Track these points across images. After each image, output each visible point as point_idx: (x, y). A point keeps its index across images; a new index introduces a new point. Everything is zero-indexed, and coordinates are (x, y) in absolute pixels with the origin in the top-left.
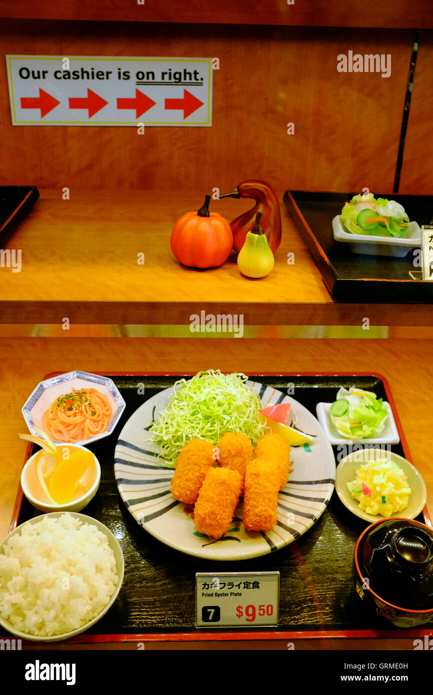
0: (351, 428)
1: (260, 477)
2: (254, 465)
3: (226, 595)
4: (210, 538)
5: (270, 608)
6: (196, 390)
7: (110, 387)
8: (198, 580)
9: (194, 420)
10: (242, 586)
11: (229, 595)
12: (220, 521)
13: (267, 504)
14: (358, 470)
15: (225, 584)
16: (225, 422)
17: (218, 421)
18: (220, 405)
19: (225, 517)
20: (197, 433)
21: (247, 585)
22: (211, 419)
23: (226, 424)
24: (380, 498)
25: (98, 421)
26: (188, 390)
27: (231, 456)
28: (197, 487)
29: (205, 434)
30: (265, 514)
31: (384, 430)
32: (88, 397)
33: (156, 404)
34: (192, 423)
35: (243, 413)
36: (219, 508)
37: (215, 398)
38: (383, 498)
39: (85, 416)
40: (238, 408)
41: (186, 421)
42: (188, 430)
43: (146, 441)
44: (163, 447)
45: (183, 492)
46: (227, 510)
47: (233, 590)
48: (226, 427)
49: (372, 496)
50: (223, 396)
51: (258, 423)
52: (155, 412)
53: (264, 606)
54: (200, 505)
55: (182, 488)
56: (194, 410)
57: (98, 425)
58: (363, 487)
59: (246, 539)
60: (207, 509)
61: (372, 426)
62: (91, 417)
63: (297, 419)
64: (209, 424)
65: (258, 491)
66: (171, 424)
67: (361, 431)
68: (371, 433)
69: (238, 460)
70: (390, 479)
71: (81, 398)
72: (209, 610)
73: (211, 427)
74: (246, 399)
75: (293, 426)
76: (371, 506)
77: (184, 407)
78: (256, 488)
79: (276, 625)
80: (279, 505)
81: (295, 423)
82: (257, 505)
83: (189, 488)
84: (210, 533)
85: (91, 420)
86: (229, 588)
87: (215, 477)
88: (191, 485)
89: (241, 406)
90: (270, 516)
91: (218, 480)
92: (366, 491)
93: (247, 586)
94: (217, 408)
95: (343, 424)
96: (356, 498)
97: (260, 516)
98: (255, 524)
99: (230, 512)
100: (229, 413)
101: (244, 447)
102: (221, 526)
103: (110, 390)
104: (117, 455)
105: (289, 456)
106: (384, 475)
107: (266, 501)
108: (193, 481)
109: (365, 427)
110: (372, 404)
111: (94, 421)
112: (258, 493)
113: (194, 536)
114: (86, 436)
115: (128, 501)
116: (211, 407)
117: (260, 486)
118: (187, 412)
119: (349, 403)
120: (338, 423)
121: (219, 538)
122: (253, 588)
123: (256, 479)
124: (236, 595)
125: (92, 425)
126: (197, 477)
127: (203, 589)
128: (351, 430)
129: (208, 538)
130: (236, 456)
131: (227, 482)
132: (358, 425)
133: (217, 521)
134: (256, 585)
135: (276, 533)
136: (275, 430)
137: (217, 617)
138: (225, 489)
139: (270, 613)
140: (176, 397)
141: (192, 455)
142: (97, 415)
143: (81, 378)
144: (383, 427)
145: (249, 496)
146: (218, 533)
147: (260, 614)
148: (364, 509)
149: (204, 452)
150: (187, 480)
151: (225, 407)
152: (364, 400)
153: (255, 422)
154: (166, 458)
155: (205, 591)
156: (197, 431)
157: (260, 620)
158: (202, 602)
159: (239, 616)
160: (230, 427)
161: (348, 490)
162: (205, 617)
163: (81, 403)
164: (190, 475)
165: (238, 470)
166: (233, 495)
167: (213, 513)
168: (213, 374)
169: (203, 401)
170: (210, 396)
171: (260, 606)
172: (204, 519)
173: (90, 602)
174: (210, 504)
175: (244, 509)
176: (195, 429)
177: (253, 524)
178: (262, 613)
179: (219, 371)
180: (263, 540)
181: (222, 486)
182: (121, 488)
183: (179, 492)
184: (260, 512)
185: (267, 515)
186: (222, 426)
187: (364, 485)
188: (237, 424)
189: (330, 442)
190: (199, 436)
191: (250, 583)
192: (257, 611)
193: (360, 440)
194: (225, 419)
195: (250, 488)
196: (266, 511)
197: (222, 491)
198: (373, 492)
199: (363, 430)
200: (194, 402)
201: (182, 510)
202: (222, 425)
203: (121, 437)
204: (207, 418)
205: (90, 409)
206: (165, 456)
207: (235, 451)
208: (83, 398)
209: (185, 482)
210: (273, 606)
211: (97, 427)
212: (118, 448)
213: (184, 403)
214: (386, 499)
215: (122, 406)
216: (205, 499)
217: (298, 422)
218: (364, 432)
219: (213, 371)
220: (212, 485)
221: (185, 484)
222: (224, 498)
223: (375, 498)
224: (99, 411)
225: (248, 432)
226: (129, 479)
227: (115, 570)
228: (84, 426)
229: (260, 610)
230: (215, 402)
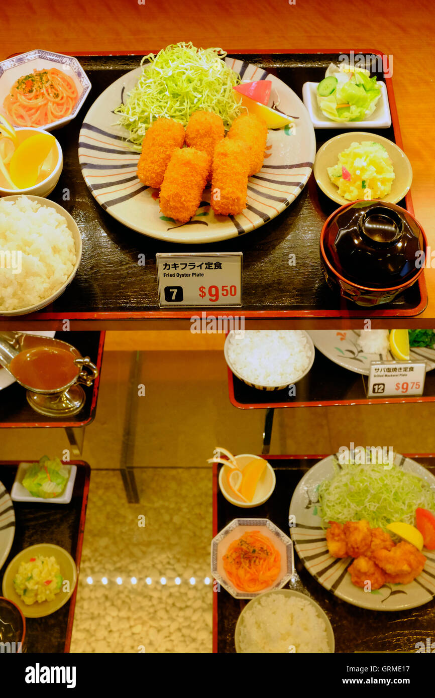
0: (338, 109)
1: (228, 157)
2: (222, 144)
3: (188, 275)
4: (176, 222)
5: (233, 288)
6: (164, 64)
7: (75, 67)
8: (159, 260)
9: (162, 99)
10: (204, 266)
11: (191, 275)
12: (185, 203)
13: (234, 185)
14: (340, 154)
15: (186, 264)
16: (196, 100)
17: (187, 99)
18: (190, 81)
19: (191, 200)
20: (164, 113)
21: (209, 265)
22: (179, 97)
23: (197, 103)
24: (359, 183)
25: (62, 104)
26: (155, 65)
27: (199, 135)
28: (163, 170)
29: (174, 114)
30: (232, 196)
31: (376, 111)
32: (49, 77)
33: (125, 84)
34: (160, 102)
35: (217, 91)
36: (183, 189)
37: (184, 73)
38: (363, 182)
39: (47, 99)
40: (210, 84)
41: (153, 100)
42: (156, 110)
43: (112, 124)
44: (132, 131)
45: (148, 174)
46: (192, 192)
47: (194, 271)
48: (197, 105)
49: (351, 180)
50: (193, 71)
51: (233, 102)
52: (124, 93)
53: (227, 286)
54: (165, 187)
55: (147, 171)
56: (162, 87)
57: (62, 109)
58: (343, 171)
59: (214, 223)
60: (171, 191)
61: (362, 106)
62: (53, 99)
63: (279, 100)
64: (178, 103)
65: (225, 172)
66: (138, 105)
67: (349, 112)
68: (359, 114)
69: (206, 141)
70: (372, 162)
71: (41, 79)
72: (171, 290)
73: (180, 106)
74: (220, 74)
75: (274, 108)
76: (351, 192)
77: (151, 85)
78: (223, 168)
79: (240, 305)
80: (249, 188)
81: (276, 104)
82: (224, 187)
83: (154, 171)
84: (175, 216)
85: (54, 103)
86: (190, 269)
87: (179, 157)
88: (156, 168)
89: (213, 82)
90: (238, 199)
91: (182, 160)
92: (346, 175)
93: (209, 267)
94: (185, 84)
95: (329, 105)
96: (336, 184)
97: (228, 198)
98: (223, 207)
99: (196, 195)
100: (200, 91)
101: (214, 126)
102: (187, 209)
103: (75, 70)
104: (82, 139)
105: (266, 139)
106: (367, 158)
107: (234, 182)
108: (158, 163)
109: (353, 108)
110: (363, 82)
111: (58, 104)
112: (225, 173)
113: (160, 219)
114: (50, 120)
115: (92, 185)
116: (179, 84)
117: (228, 166)
118: (154, 90)
119: (337, 81)
120: (324, 103)
121: (186, 222)
122: (215, 268)
123: (223, 158)
124: (198, 275)
125: (55, 109)
126: (163, 159)
127: (164, 269)
128: (338, 112)
129: (174, 222)
130: (205, 136)
131: (193, 163)
132: (345, 106)
133: (182, 203)
134: (218, 266)
135: (245, 216)
136: (253, 110)
137: (180, 297)
138: (189, 170)
139: (233, 293)
140: (143, 74)
141: (157, 135)
142: (60, 97)
143: (43, 58)
144: (374, 108)
145: (216, 177)
146: (185, 216)
147: (223, 294)
148: (343, 195)
149: (169, 132)
150: (152, 163)
151: (196, 82)
152: (355, 78)
153: (230, 101)
154: (135, 142)
155: (166, 272)
156: (165, 110)
157: (223, 301)
158: (164, 282)
159: (203, 297)
160: (200, 106)
161: (328, 174)
162: (168, 296)
163: (41, 84)
164: (155, 156)
165: (206, 151)
166: (200, 176)
167: (177, 195)
168: (184, 46)
169: (170, 77)
170: (178, 71)
171: (223, 287)
172: (168, 201)
173: (47, 280)
174: (174, 186)
175: (212, 191)
176: (163, 108)
177: (220, 207)
178: (225, 294)
179: (191, 43)
180: (231, 223)
181: (186, 166)
182: (85, 172)
183: (145, 176)
184: (228, 194)
185: (234, 196)
186: (192, 106)
187: (344, 169)
188: (209, 103)
189: (313, 125)
190: (166, 116)
191: (212, 263)
192: (220, 292)
193: (347, 123)
194: (196, 97)
195: (217, 169)
196: (233, 192)
197: (186, 172)
198: (353, 176)
199: (350, 112)
200: (161, 78)
201: (150, 195)
202: (192, 104)
203: (86, 121)
204: (175, 95)
205: (52, 91)
206: (134, 140)
207: (204, 131)
208: (44, 78)
209: (150, 165)
210: (237, 287)
211: (61, 111)
212: (83, 132)
213: (151, 80)
214: (367, 184)
215: (88, 88)
216: (169, 180)
217: (280, 103)
218: (352, 113)
219: (184, 44)
220: (176, 166)
221: (151, 166)
222: (189, 179)
223: (355, 183)
224: (62, 93)
225: (222, 112)
226: (94, 164)
227: (73, 250)
228: (47, 109)
229: (223, 290)
230: (184, 77)
